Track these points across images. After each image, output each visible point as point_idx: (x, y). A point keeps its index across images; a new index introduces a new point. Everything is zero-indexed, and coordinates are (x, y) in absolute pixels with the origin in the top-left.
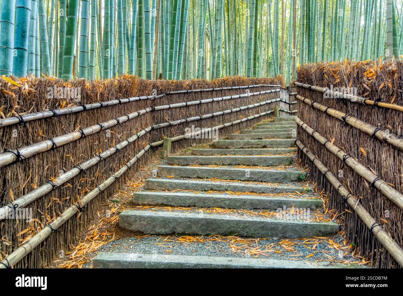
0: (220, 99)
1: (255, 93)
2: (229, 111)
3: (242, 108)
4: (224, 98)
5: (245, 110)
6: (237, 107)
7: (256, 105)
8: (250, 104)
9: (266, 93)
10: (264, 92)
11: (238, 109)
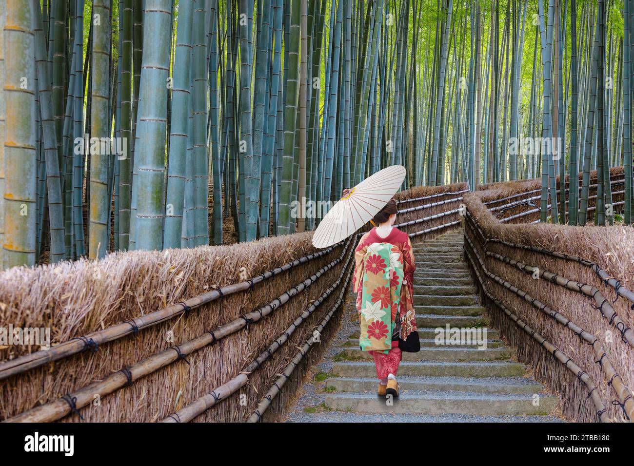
0: (405, 210)
1: (439, 203)
2: (413, 222)
3: (425, 219)
4: (409, 210)
5: (428, 221)
6: (420, 218)
7: (440, 215)
8: (434, 214)
9: (451, 202)
10: (449, 201)
11: (421, 220)
